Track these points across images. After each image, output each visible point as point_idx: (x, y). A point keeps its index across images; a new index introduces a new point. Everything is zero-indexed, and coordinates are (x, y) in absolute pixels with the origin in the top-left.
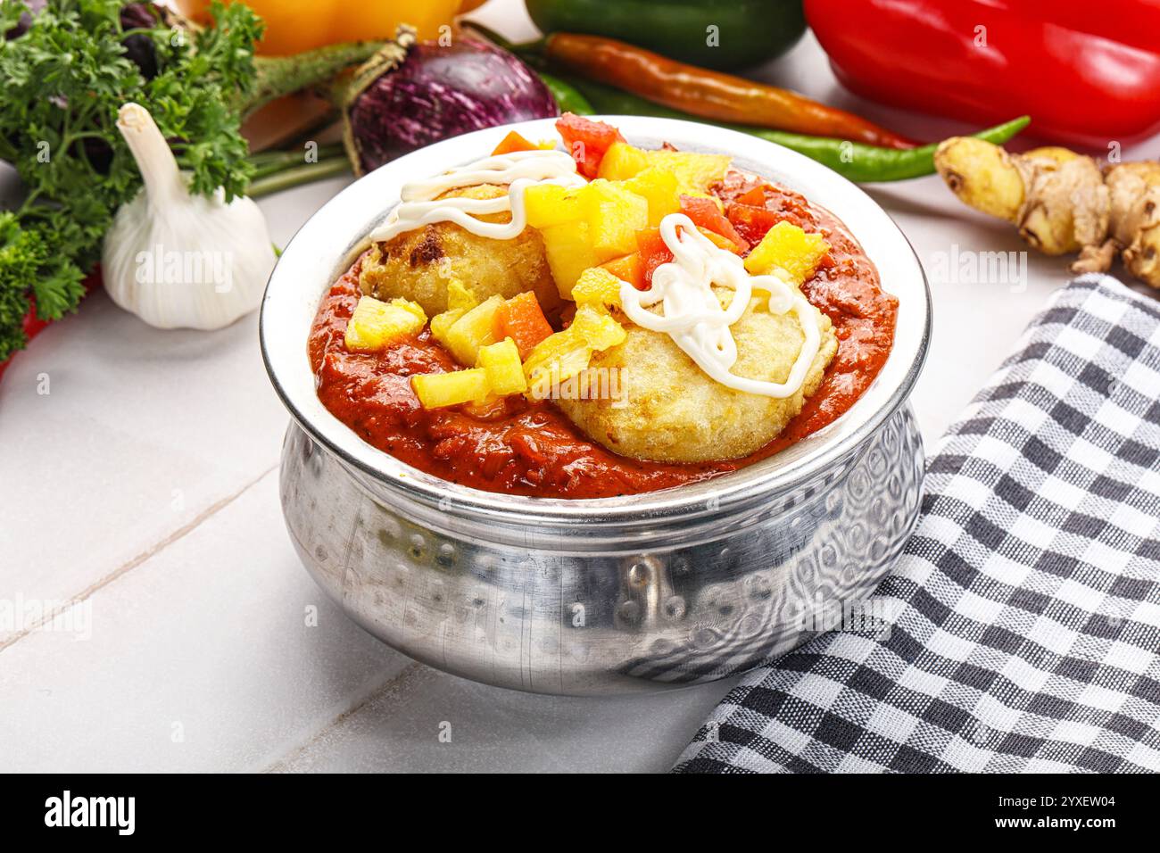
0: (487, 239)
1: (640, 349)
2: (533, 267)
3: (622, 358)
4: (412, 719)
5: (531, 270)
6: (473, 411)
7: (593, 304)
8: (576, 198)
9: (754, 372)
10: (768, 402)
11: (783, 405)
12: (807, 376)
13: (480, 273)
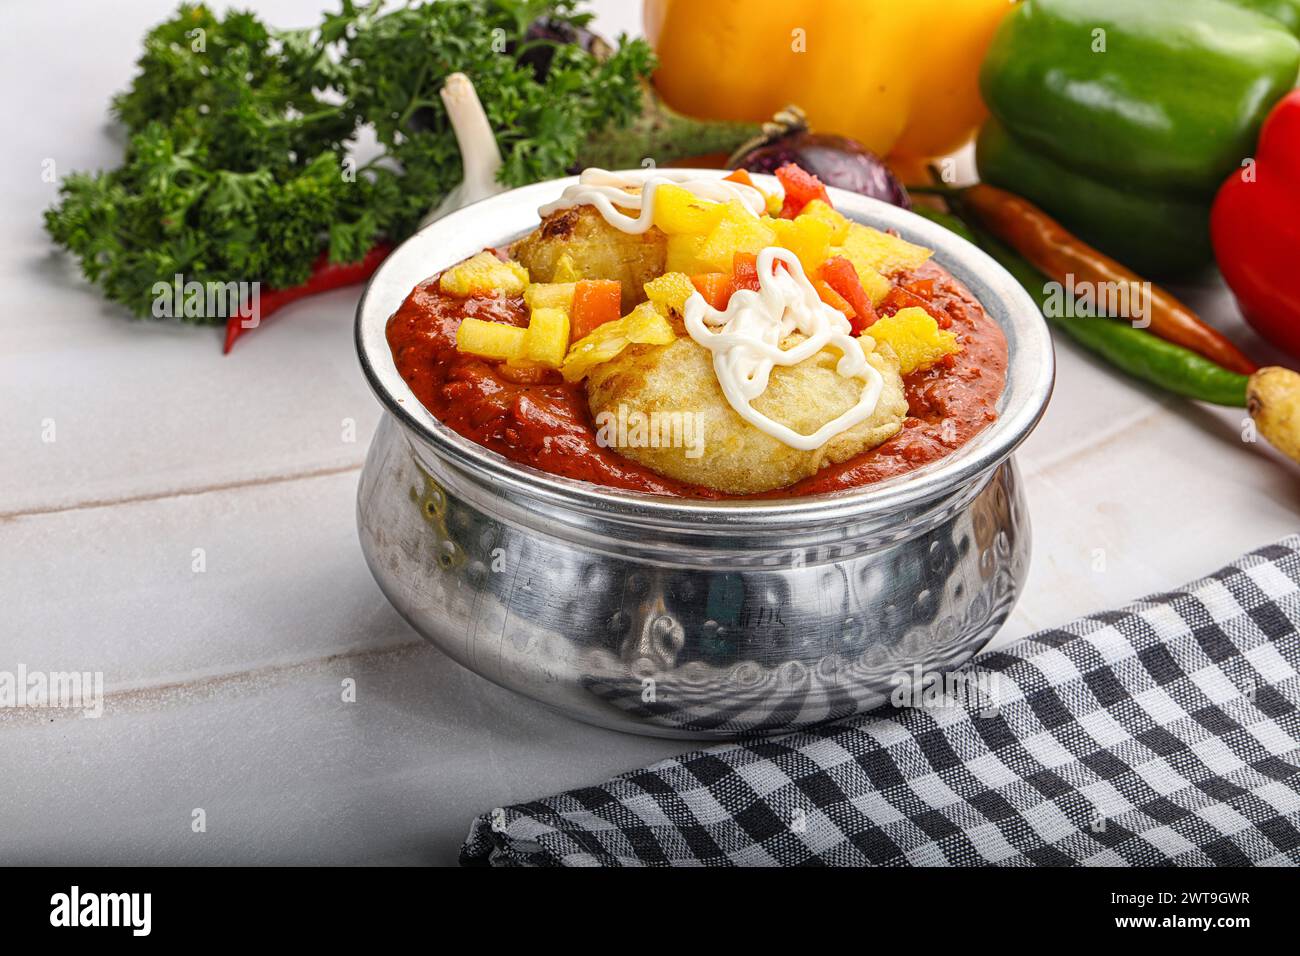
0: (616, 229)
1: (678, 357)
2: (649, 270)
3: (657, 361)
4: (393, 681)
5: (646, 272)
6: (503, 369)
7: (657, 303)
8: (703, 210)
9: (778, 414)
10: (778, 446)
11: (796, 457)
12: (833, 437)
13: (596, 259)
